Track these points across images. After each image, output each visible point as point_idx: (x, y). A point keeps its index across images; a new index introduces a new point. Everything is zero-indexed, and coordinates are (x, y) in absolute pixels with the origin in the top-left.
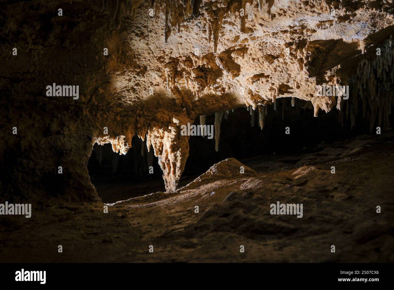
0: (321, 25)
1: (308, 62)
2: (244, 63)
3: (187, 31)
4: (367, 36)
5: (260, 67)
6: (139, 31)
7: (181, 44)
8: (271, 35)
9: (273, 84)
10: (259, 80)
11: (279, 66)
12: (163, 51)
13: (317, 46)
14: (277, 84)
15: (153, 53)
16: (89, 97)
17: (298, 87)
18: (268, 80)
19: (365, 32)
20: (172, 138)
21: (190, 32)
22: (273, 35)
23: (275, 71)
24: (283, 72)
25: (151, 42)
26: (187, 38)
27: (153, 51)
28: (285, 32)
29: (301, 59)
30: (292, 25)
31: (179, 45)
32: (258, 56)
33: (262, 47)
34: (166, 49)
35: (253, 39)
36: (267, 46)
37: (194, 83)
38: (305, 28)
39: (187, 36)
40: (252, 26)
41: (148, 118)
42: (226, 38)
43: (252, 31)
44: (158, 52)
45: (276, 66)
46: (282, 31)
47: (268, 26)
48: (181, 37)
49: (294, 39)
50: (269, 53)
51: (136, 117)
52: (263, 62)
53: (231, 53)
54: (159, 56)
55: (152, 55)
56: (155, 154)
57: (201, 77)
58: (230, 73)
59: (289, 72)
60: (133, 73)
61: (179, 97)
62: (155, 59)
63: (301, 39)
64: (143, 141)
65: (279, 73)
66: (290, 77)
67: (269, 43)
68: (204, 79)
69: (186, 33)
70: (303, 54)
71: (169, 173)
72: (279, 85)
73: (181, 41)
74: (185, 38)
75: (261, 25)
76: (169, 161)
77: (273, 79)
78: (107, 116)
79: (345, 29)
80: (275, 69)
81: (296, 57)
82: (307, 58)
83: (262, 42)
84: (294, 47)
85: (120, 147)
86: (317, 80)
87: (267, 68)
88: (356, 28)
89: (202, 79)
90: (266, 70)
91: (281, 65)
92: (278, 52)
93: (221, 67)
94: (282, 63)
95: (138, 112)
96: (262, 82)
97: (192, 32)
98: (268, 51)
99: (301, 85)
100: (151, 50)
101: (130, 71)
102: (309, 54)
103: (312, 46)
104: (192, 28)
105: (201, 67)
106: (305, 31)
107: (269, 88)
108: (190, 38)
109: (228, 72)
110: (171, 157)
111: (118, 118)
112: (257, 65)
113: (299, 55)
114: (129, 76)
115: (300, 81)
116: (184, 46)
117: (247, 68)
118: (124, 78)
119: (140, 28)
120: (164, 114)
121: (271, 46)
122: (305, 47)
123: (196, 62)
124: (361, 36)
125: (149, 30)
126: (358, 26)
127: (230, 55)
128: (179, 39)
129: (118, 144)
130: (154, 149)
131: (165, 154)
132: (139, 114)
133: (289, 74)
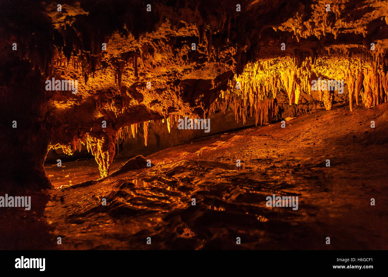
0: (185, 71)
1: (182, 93)
2: (145, 93)
3: (104, 74)
4: (215, 77)
5: (154, 97)
6: (72, 75)
7: (103, 82)
8: (156, 77)
9: (164, 107)
10: (155, 104)
11: (166, 96)
12: (91, 87)
13: (187, 83)
14: (167, 107)
15: (85, 88)
16: (44, 118)
17: (180, 109)
18: (161, 105)
19: (214, 75)
20: (102, 143)
21: (107, 75)
22: (158, 77)
23: (164, 99)
24: (169, 100)
25: (82, 81)
26: (106, 78)
27: (85, 87)
28: (164, 75)
29: (178, 92)
30: (168, 71)
31: (102, 83)
32: (152, 90)
33: (154, 84)
34: (93, 85)
35: (147, 79)
36: (156, 84)
37: (114, 107)
38: (176, 73)
39: (106, 77)
40: (144, 72)
41: (86, 130)
42: (131, 78)
43: (145, 75)
44: (87, 88)
45: (164, 96)
46: (162, 75)
47: (153, 72)
48: (101, 78)
49: (171, 80)
50: (158, 88)
51: (79, 130)
52: (155, 94)
53: (136, 88)
54: (89, 90)
55: (84, 90)
56: (92, 154)
57: (119, 103)
58: (136, 100)
59: (173, 100)
60: (72, 102)
61: (106, 115)
62: (87, 92)
63: (176, 79)
64: (84, 145)
65: (167, 100)
66: (174, 102)
67: (157, 82)
68: (120, 104)
69: (104, 75)
70: (178, 89)
71: (102, 166)
72: (168, 107)
73: (102, 80)
74: (105, 78)
75: (149, 71)
76: (102, 158)
77: (163, 104)
78: (58, 130)
79: (201, 74)
80: (164, 97)
81: (174, 91)
82: (181, 91)
83: (153, 81)
84: (172, 84)
85: (68, 150)
86: (190, 104)
87: (159, 97)
88: (208, 73)
89: (119, 104)
90: (158, 98)
91: (167, 95)
92: (164, 87)
93: (130, 96)
94: (167, 94)
95: (79, 126)
96: (157, 106)
97: (108, 75)
98: (158, 87)
99: (181, 107)
100: (83, 86)
101: (70, 100)
102: (182, 89)
103: (183, 84)
104: (107, 73)
105: (118, 96)
106: (177, 75)
107: (162, 109)
108: (108, 78)
109: (135, 100)
110: (103, 156)
111: (66, 131)
112: (152, 95)
113: (176, 90)
114: (70, 103)
115: (181, 105)
116: (105, 84)
117: (147, 97)
118: (67, 105)
119: (73, 73)
120: (97, 127)
121: (159, 83)
122: (179, 84)
123: (114, 93)
124: (212, 77)
125: (79, 74)
126: (208, 72)
127: (136, 89)
128: (100, 79)
129: (67, 148)
130: (92, 150)
131: (99, 153)
132: (80, 128)
133: (173, 101)
